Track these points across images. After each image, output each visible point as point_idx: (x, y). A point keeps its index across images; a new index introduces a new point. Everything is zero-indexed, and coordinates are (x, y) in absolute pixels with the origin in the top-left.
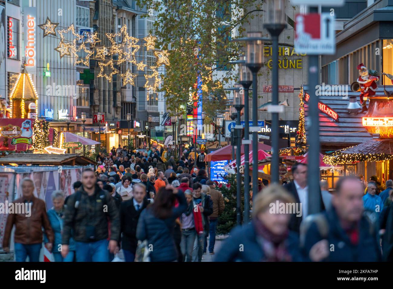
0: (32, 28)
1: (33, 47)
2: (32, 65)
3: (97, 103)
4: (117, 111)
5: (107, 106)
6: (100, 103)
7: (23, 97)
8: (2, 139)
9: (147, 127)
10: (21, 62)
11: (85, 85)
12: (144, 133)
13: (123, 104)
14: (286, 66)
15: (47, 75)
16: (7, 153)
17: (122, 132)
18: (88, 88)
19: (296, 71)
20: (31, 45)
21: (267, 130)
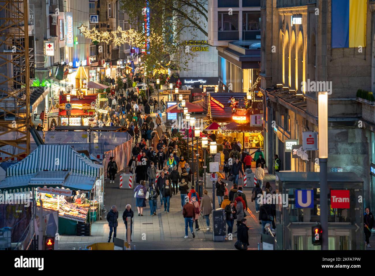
2: (71, 42)
3: (100, 53)
4: (109, 55)
5: (105, 53)
7: (81, 78)
8: (82, 110)
9: (125, 62)
10: (65, 41)
11: (94, 45)
12: (123, 66)
13: (113, 51)
14: (201, 50)
15: (76, 44)
16: (85, 116)
17: (113, 67)
18: (95, 46)
19: (206, 52)
20: (70, 32)
21: (192, 82)
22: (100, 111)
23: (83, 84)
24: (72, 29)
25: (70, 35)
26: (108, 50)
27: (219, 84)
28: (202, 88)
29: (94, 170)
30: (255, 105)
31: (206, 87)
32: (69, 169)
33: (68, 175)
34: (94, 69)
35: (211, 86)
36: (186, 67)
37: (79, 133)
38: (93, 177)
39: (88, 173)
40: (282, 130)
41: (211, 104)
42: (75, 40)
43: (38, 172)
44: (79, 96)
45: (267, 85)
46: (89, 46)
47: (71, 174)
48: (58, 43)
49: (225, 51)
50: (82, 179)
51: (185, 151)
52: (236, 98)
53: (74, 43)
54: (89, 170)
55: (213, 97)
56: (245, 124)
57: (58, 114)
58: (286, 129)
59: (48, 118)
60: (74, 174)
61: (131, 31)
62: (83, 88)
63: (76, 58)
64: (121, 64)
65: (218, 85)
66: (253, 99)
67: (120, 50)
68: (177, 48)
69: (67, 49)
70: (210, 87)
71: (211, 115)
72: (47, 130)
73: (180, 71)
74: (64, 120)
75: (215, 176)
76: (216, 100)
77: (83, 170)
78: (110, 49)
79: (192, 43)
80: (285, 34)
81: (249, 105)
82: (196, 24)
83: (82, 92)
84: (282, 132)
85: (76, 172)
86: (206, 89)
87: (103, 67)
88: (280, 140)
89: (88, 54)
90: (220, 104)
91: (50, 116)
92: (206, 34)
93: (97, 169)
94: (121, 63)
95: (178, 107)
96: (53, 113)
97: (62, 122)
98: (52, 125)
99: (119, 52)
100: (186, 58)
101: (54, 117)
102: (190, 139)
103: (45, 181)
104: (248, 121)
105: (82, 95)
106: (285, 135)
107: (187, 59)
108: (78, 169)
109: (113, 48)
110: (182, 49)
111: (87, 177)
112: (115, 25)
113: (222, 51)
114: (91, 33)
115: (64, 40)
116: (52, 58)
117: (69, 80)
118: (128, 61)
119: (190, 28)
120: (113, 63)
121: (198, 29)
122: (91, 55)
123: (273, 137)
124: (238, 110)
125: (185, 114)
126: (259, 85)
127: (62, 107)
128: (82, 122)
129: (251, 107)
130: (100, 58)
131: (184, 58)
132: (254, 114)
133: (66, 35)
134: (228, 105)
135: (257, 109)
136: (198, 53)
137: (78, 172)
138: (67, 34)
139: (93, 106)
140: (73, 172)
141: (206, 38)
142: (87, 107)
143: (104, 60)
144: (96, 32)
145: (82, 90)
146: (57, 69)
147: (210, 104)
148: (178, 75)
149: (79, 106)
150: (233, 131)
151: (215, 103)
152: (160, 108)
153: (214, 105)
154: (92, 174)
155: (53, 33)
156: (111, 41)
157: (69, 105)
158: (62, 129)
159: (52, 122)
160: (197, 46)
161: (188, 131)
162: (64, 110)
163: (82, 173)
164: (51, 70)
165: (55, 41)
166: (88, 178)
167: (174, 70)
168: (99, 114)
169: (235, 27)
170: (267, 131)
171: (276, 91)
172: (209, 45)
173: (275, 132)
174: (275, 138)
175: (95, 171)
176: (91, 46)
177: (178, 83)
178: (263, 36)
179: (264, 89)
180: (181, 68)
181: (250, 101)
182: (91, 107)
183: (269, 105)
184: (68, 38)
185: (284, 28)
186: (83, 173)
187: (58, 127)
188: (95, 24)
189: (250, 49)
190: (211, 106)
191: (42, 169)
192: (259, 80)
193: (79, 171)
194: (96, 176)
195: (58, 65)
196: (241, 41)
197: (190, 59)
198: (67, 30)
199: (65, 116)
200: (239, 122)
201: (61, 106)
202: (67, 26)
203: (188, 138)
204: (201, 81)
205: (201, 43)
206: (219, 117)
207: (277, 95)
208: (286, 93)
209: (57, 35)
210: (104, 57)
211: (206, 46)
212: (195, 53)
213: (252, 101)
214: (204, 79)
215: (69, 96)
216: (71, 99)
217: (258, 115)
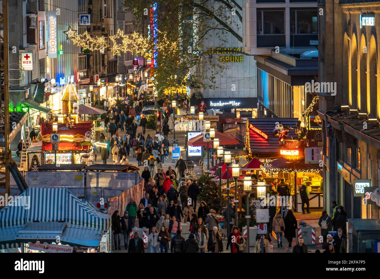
0: (54, 26)
1: (54, 39)
2: (54, 51)
3: (92, 66)
4: (105, 69)
5: (98, 66)
6: (94, 66)
7: (70, 100)
8: (74, 142)
9: (126, 78)
10: (46, 50)
11: (84, 55)
12: (123, 83)
13: (109, 62)
14: (232, 61)
15: (60, 54)
16: (77, 152)
17: (109, 84)
18: (86, 56)
19: (239, 64)
20: (53, 37)
21: (220, 104)
22: (97, 144)
23: (72, 108)
24: (55, 33)
25: (52, 42)
26: (103, 61)
27: (258, 107)
28: (234, 112)
29: (99, 221)
30: (311, 134)
31: (240, 112)
32: (66, 220)
33: (66, 227)
34: (84, 88)
35: (247, 110)
36: (213, 84)
37: (71, 174)
38: (98, 230)
39: (91, 224)
40: (349, 168)
41: (250, 134)
42: (59, 49)
43: (26, 224)
44: (69, 124)
45: (327, 107)
46: (78, 57)
47: (69, 226)
48: (37, 53)
49: (267, 61)
50: (83, 233)
51: (215, 198)
52: (285, 126)
53: (58, 52)
54: (93, 221)
55: (252, 125)
56: (296, 161)
57: (41, 148)
58: (354, 166)
59: (28, 154)
60: (73, 226)
61: (135, 35)
62: (73, 114)
63: (60, 73)
64: (120, 81)
65: (256, 107)
66: (309, 126)
67: (118, 62)
68: (201, 58)
69: (48, 61)
70: (245, 111)
71: (250, 149)
72: (27, 170)
73: (205, 88)
74: (49, 157)
75: (264, 227)
76: (257, 128)
77: (85, 221)
78: (105, 61)
79: (221, 51)
80: (351, 39)
81: (303, 135)
82: (225, 25)
83: (72, 119)
84: (348, 170)
85: (76, 224)
86: (240, 114)
87: (97, 84)
88: (345, 181)
89: (76, 67)
90: (263, 134)
91: (31, 152)
92: (240, 39)
93: (103, 220)
94: (120, 79)
95: (205, 138)
96: (34, 148)
97: (47, 159)
98: (33, 163)
99: (118, 64)
100: (212, 72)
101: (36, 152)
102: (224, 181)
103: (38, 234)
104: (302, 156)
105: (73, 123)
106: (353, 174)
107: (214, 73)
108: (78, 220)
109: (110, 59)
110: (207, 59)
111: (91, 229)
112: (112, 28)
113: (262, 61)
114: (82, 38)
115: (44, 48)
116: (30, 73)
117: (51, 103)
118: (131, 77)
119: (217, 31)
120: (110, 79)
121: (229, 32)
122: (80, 69)
123: (336, 178)
124: (288, 142)
125: (215, 147)
126: (316, 107)
127: (47, 139)
128: (73, 160)
129: (305, 137)
130: (91, 72)
131: (210, 72)
132: (310, 146)
133: (47, 42)
134: (272, 134)
135: (313, 140)
136: (229, 64)
137: (78, 223)
138: (48, 40)
139: (88, 137)
140: (72, 223)
141: (240, 45)
142: (80, 139)
143: (98, 75)
144: (88, 37)
145: (72, 116)
146: (36, 88)
147: (248, 133)
148: (200, 94)
149: (68, 138)
150: (281, 170)
151: (255, 132)
152: (177, 140)
153: (254, 135)
154: (97, 227)
155: (32, 40)
156: (107, 50)
157: (56, 136)
158: (48, 168)
159: (33, 160)
160: (227, 55)
161: (220, 171)
162: (50, 143)
163: (83, 225)
164: (28, 90)
165: (34, 51)
166: (91, 231)
167: (196, 88)
168: (95, 149)
169: (280, 29)
170: (328, 170)
171: (341, 116)
172: (244, 53)
173: (340, 170)
174: (339, 179)
175: (101, 222)
176: (80, 57)
177: (201, 106)
178: (321, 42)
179: (323, 112)
180: (206, 86)
181: (305, 129)
182: (85, 139)
183: (330, 134)
184: (51, 45)
185: (349, 31)
186: (85, 225)
187: (42, 166)
188: (86, 27)
189: (301, 58)
190: (250, 137)
191: (32, 219)
192: (315, 101)
193: (80, 222)
194: (103, 228)
195: (37, 82)
196: (288, 49)
197: (218, 73)
198: (49, 35)
199: (50, 152)
200: (289, 158)
201: (45, 137)
202: (48, 30)
203: (220, 181)
204: (233, 103)
205: (233, 51)
206: (262, 151)
207: (343, 120)
208: (353, 118)
209: (36, 42)
210: (97, 72)
211: (239, 54)
212: (225, 65)
213: (307, 129)
214: (237, 99)
215: (56, 123)
216: (58, 128)
217: (315, 149)
